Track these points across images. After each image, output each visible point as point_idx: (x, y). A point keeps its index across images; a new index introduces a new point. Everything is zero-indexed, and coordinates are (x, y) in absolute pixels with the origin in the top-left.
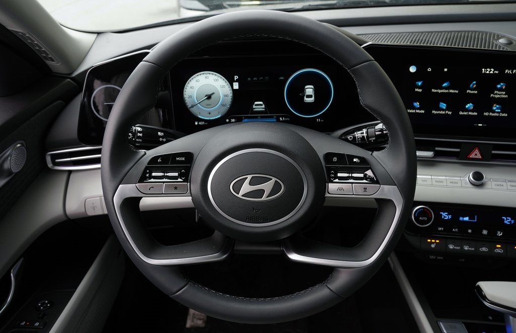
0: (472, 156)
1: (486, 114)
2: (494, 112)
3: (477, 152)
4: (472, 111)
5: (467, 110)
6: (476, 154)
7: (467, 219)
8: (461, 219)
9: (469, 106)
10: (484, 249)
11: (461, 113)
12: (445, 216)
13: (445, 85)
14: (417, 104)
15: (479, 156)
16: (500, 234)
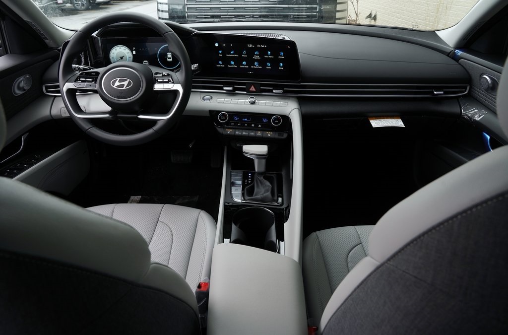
0: (251, 90)
1: (252, 67)
2: (256, 66)
3: (253, 87)
4: (246, 65)
5: (243, 65)
6: (253, 89)
7: (246, 119)
8: (243, 120)
9: (244, 63)
10: (252, 134)
11: (241, 67)
12: (236, 118)
13: (232, 52)
14: (220, 62)
15: (254, 90)
16: (260, 126)
